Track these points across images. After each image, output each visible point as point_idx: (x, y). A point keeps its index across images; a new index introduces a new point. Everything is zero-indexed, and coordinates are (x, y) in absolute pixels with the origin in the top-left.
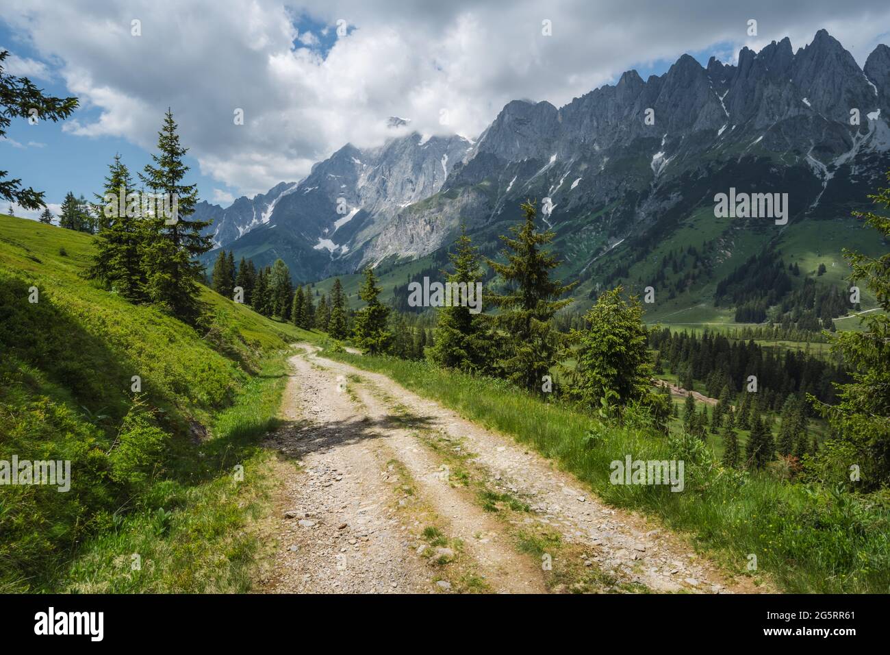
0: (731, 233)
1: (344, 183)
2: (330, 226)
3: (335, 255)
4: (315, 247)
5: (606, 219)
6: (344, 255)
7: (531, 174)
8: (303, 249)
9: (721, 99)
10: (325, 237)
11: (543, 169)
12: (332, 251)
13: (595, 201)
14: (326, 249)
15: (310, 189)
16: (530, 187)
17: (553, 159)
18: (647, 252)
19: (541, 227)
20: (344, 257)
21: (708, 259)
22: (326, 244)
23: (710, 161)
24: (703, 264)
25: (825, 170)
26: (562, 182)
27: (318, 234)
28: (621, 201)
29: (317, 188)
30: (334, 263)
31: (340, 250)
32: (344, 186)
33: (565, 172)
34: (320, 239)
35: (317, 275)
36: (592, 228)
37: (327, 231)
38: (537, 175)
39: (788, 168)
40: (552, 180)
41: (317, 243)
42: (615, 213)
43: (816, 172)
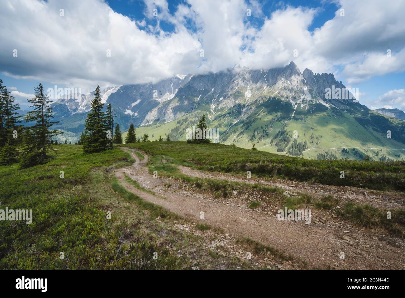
0: (272, 122)
1: (135, 90)
2: (130, 105)
3: (133, 116)
4: (125, 113)
5: (233, 113)
6: (136, 116)
7: (206, 95)
8: (121, 114)
9: (265, 77)
10: (128, 109)
11: (210, 93)
12: (131, 115)
13: (228, 107)
14: (129, 114)
15: (122, 91)
16: (206, 99)
17: (213, 90)
18: (248, 127)
19: (211, 113)
20: (136, 117)
21: (267, 130)
22: (128, 112)
23: (263, 97)
24: (266, 132)
25: (295, 104)
26: (216, 98)
27: (125, 108)
28: (237, 107)
29: (125, 91)
30: (133, 119)
31: (134, 114)
32: (135, 91)
33: (217, 95)
34: (127, 110)
35: (126, 123)
36: (228, 116)
37: (129, 107)
38: (208, 95)
39: (285, 103)
40: (213, 97)
41: (125, 111)
42: (235, 111)
43: (293, 105)
